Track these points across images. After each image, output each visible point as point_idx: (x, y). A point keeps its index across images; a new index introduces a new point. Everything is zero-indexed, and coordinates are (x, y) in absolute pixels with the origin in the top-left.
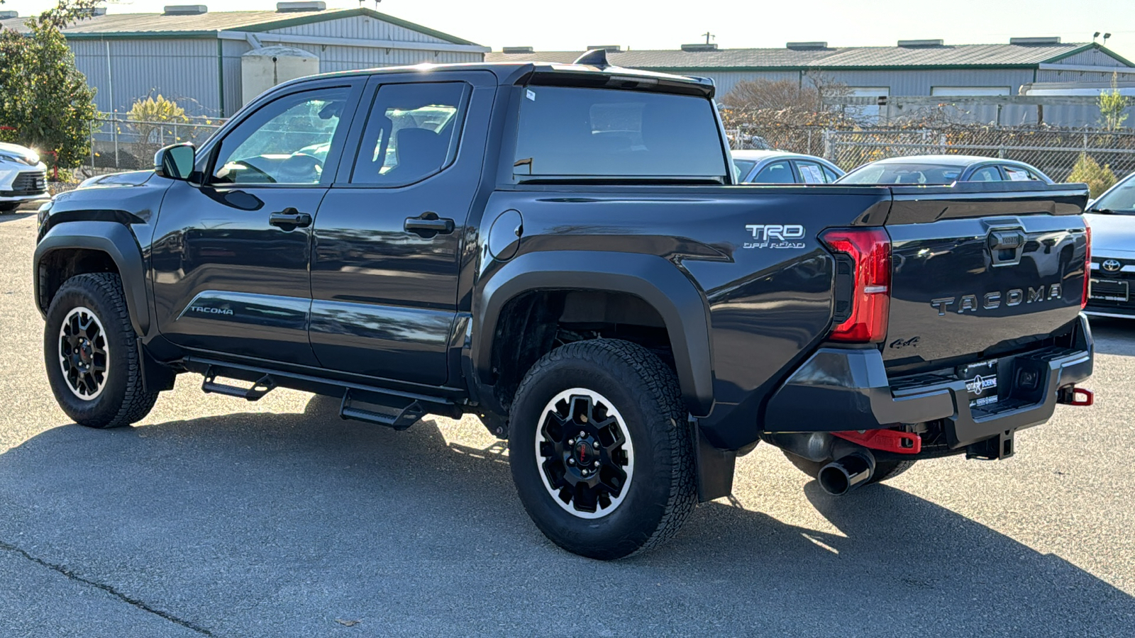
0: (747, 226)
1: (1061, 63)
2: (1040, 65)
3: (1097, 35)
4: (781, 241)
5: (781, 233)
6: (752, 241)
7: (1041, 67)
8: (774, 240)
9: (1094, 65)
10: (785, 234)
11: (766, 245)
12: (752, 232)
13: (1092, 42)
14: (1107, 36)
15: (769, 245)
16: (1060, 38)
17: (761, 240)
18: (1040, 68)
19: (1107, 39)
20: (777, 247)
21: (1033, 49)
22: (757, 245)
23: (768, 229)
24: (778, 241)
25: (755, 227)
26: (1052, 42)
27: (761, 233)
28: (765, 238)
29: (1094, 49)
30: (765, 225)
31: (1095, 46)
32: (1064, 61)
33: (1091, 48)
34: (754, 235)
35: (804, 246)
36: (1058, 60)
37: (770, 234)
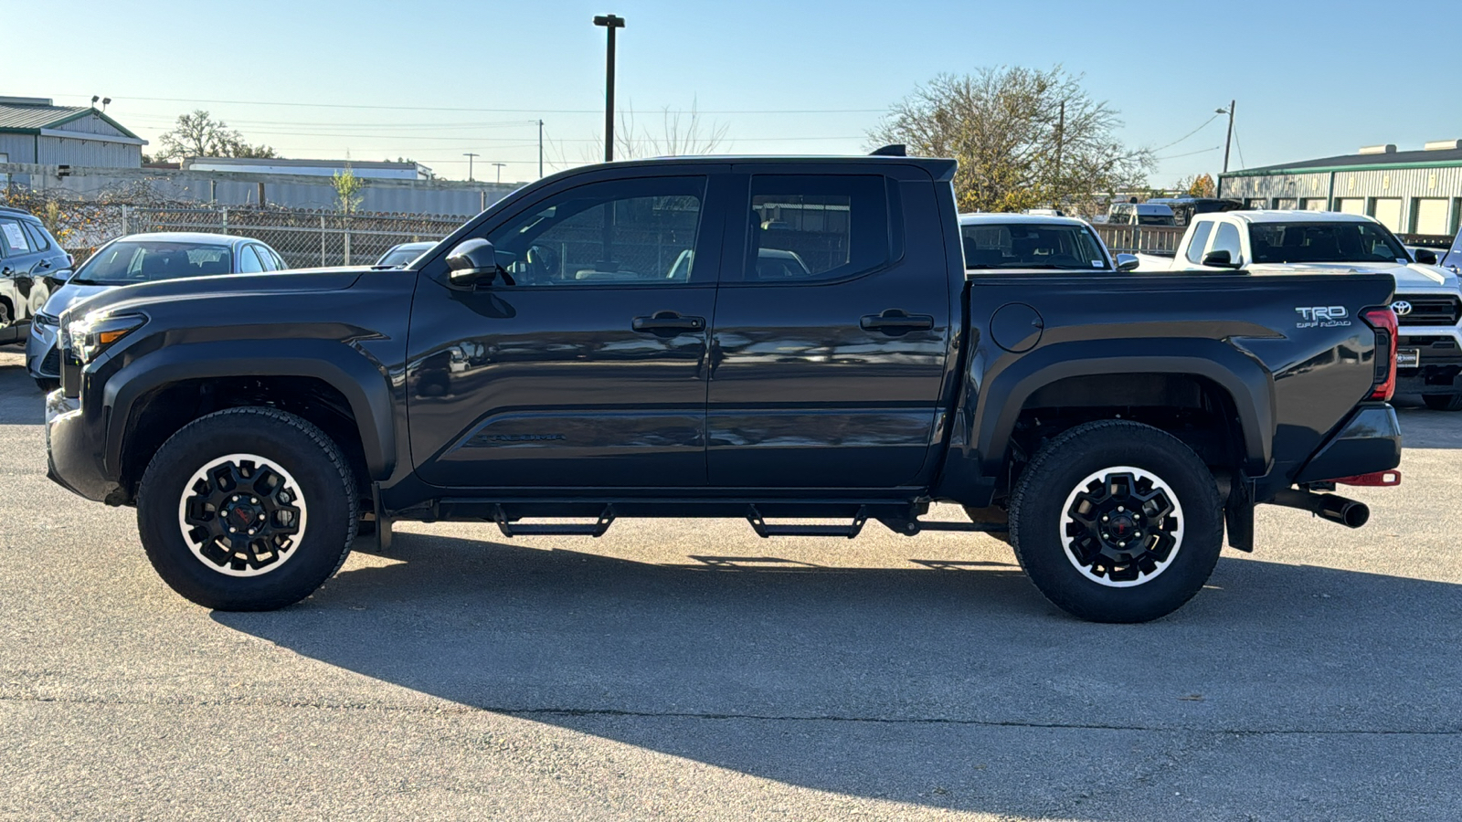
0: (1297, 309)
1: (62, 129)
2: (42, 130)
3: (95, 99)
4: (1329, 321)
5: (1327, 313)
6: (1303, 321)
7: (44, 132)
8: (1322, 320)
9: (95, 133)
10: (1331, 314)
11: (1317, 324)
12: (1302, 314)
13: (90, 107)
14: (107, 101)
15: (1319, 324)
16: (52, 100)
17: (1311, 320)
18: (42, 134)
19: (107, 105)
20: (1327, 325)
21: (23, 111)
22: (1307, 325)
23: (1316, 311)
24: (1327, 321)
25: (1304, 309)
26: (44, 105)
27: (1310, 314)
28: (1314, 319)
29: (93, 116)
30: (1312, 307)
31: (94, 111)
32: (65, 126)
33: (91, 113)
34: (1304, 316)
35: (1350, 324)
36: (59, 125)
37: (1318, 315)
